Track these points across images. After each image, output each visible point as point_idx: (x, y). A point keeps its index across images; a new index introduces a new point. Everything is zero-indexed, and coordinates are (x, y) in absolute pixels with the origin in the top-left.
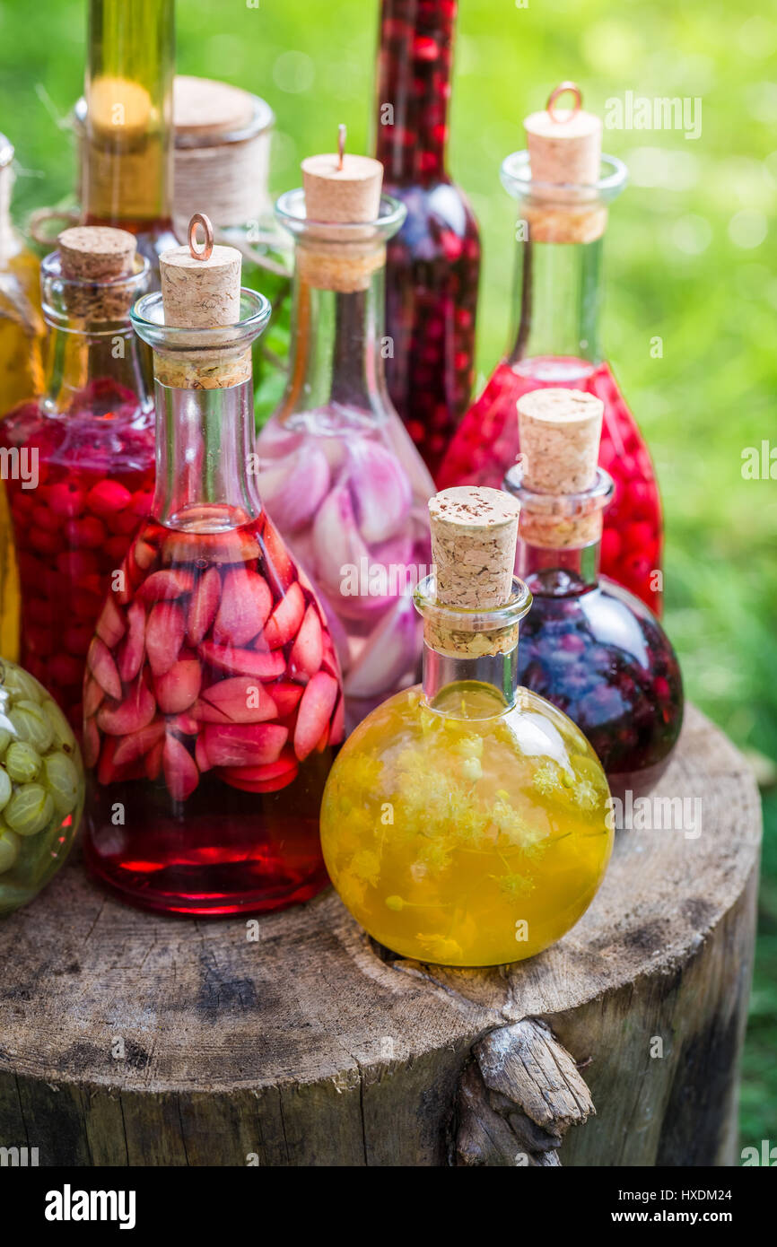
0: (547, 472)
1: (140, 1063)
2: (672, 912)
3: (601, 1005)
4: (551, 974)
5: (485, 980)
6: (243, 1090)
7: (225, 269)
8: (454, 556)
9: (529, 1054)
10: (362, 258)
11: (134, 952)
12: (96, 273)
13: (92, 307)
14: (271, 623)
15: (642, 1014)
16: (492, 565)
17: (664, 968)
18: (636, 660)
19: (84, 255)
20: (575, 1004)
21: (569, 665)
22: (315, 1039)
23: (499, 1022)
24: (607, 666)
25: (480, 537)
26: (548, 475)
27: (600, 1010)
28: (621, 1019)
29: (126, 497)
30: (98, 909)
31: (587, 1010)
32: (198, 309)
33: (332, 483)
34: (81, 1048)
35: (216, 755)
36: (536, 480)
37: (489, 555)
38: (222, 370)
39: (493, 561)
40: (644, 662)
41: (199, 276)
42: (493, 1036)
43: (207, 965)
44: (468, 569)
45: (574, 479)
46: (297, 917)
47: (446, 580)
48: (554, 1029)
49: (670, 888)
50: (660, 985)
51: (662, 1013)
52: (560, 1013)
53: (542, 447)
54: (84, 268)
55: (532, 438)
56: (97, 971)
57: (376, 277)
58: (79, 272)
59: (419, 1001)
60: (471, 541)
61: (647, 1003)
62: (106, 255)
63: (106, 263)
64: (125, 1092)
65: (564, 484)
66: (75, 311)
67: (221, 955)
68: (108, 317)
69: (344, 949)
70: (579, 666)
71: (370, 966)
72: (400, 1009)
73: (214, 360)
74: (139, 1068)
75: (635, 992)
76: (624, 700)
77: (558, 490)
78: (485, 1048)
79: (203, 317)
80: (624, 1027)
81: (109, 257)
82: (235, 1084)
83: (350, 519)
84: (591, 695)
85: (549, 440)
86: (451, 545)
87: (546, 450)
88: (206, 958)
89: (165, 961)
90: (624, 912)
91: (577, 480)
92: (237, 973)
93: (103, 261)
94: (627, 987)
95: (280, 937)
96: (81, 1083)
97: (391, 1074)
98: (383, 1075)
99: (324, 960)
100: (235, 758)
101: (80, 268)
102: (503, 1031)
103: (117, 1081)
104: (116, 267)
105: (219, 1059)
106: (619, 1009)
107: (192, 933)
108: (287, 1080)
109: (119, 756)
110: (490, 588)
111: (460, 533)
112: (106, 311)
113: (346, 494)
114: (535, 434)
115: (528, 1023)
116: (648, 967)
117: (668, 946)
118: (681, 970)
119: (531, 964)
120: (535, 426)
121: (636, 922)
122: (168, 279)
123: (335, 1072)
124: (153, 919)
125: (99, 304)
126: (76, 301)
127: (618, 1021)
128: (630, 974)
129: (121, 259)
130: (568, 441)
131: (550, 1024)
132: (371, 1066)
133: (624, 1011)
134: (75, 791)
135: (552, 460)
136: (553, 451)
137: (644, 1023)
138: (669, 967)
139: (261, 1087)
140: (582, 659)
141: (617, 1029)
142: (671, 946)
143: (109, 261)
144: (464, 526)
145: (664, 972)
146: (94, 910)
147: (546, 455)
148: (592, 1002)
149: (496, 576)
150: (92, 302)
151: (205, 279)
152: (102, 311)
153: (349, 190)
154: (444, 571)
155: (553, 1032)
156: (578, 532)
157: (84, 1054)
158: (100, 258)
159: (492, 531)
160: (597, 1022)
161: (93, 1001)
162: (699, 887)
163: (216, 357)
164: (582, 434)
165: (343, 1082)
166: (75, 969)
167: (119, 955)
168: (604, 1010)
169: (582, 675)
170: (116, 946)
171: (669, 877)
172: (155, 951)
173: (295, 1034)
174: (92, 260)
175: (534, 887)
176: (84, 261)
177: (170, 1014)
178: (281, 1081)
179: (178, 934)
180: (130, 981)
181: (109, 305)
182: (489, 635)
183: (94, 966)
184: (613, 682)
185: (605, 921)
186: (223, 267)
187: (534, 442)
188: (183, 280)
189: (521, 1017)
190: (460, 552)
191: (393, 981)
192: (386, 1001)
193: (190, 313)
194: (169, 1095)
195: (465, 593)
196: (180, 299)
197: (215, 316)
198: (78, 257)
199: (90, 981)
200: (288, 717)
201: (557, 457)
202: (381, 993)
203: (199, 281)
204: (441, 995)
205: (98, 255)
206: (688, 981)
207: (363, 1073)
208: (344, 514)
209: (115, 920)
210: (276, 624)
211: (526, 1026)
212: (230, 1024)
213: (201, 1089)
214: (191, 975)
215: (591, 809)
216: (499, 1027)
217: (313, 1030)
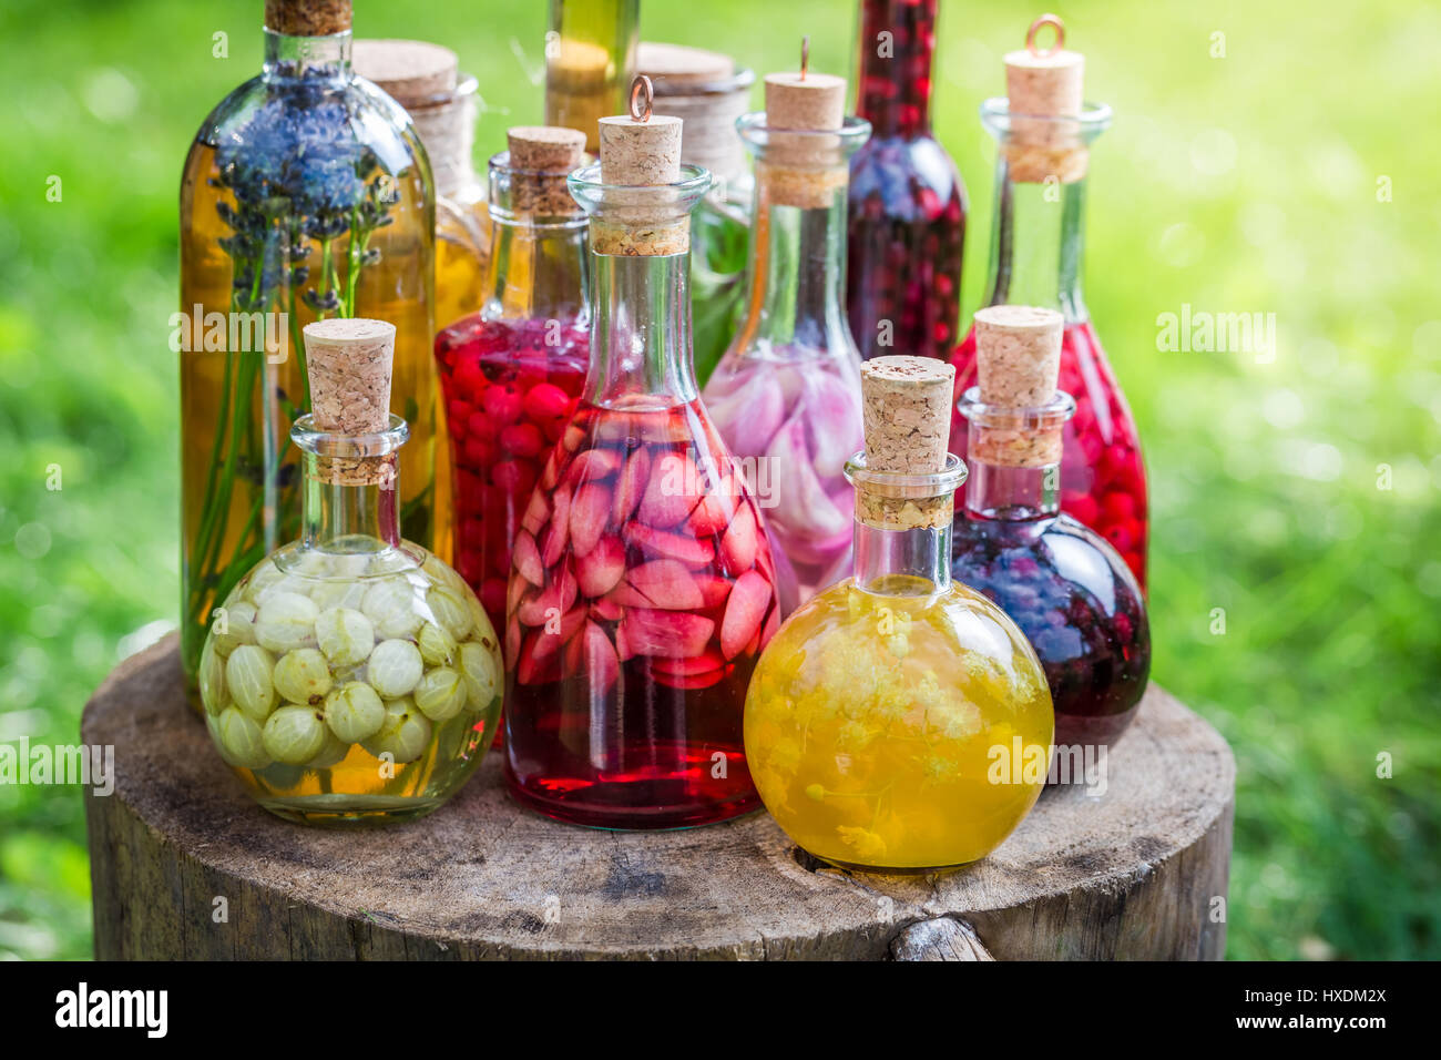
0: (1003, 383)
1: (534, 929)
2: (1123, 845)
3: (1032, 913)
4: (981, 883)
5: (910, 884)
6: (638, 952)
7: (663, 129)
8: (883, 416)
9: (948, 947)
10: (822, 173)
11: (544, 851)
12: (543, 164)
13: (537, 199)
14: (701, 507)
15: (1080, 935)
16: (923, 426)
17: (1105, 887)
18: (1101, 606)
19: (531, 144)
20: (1002, 905)
21: (1028, 599)
22: (720, 918)
23: (918, 915)
24: (1068, 604)
25: (910, 394)
26: (1004, 387)
27: (1031, 919)
28: (1056, 935)
29: (564, 400)
30: (513, 819)
31: (1017, 915)
32: (634, 170)
33: (787, 416)
34: (476, 917)
35: (638, 642)
36: (992, 392)
37: (919, 416)
38: (657, 236)
39: (924, 422)
40: (1110, 610)
41: (636, 135)
42: (912, 930)
43: (618, 863)
44: (898, 430)
45: (1031, 392)
46: (720, 831)
47: (875, 444)
48: (979, 932)
49: (1124, 829)
50: (1099, 904)
51: (1103, 939)
52: (985, 912)
53: (998, 354)
54: (530, 158)
55: (989, 346)
56: (503, 863)
57: (838, 197)
58: (526, 163)
59: (837, 896)
60: (901, 398)
61: (1085, 923)
62: (553, 144)
63: (553, 154)
64: (515, 950)
65: (1020, 396)
66: (520, 204)
67: (634, 857)
68: (553, 211)
69: (765, 857)
70: (1037, 602)
71: (791, 871)
72: (814, 901)
73: (650, 223)
74: (533, 932)
75: (1071, 906)
76: (1083, 640)
77: (1015, 402)
78: (903, 942)
79: (639, 179)
80: (1059, 946)
81: (556, 147)
82: (630, 947)
83: (802, 450)
84: (1048, 632)
85: (1005, 347)
86: (880, 403)
87: (1002, 358)
88: (618, 858)
89: (577, 858)
90: (1070, 842)
91: (1034, 394)
92: (649, 869)
93: (550, 151)
94: (1062, 899)
95: (700, 846)
96: (471, 942)
97: (798, 951)
98: (789, 951)
99: (742, 863)
100: (657, 647)
101: (526, 159)
102: (923, 924)
103: (507, 941)
104: (563, 159)
105: (620, 930)
106: (1053, 924)
107: (608, 840)
108: (685, 945)
109: (539, 649)
110: (922, 453)
111: (890, 390)
112: (551, 206)
113: (800, 425)
114: (990, 342)
115: (951, 921)
116: (1086, 883)
117: (1111, 869)
118: (1124, 894)
119: (962, 871)
120: (992, 332)
121: (1079, 850)
122: (606, 139)
123: (737, 942)
124: (567, 828)
125: (545, 196)
126: (522, 193)
127: (1051, 937)
128: (1066, 887)
129: (569, 151)
130: (1025, 348)
131: (974, 926)
132: (776, 940)
133: (1059, 927)
134: (491, 684)
135: (1007, 370)
136: (1009, 359)
137: (1082, 947)
138: (1111, 888)
139: (657, 950)
140: (1042, 595)
141: (1051, 945)
142: (1115, 869)
143: (556, 151)
144: (894, 382)
145: (1106, 892)
146: (509, 820)
147: (1002, 364)
148: (1021, 906)
149: (927, 440)
150: (536, 194)
151: (643, 138)
152: (547, 204)
153: (810, 99)
154: (874, 434)
155: (977, 935)
156: (1036, 451)
157: (477, 920)
158: (546, 148)
159: (923, 388)
160: (1027, 934)
161: (495, 883)
162: (1155, 830)
163: (651, 220)
164: (1039, 340)
165: (745, 954)
166: (480, 860)
167: (528, 853)
168: (1035, 921)
169: (1041, 611)
170: (526, 846)
171: (1124, 822)
172: (565, 851)
173: (701, 913)
174: (539, 150)
175: (959, 775)
176: (530, 151)
177: (572, 896)
178: (679, 946)
179: (593, 840)
180: (535, 871)
181: (555, 198)
182: (920, 504)
183: (501, 859)
184: (1072, 622)
185: (1048, 848)
186: (660, 126)
187: (990, 350)
188: (620, 139)
189: (943, 912)
190: (891, 411)
191: (810, 881)
192: (802, 895)
193: (627, 173)
194: (560, 954)
195: (894, 458)
196: (616, 159)
197: (652, 178)
198: (525, 146)
199: (493, 870)
200: (715, 609)
201: (1013, 366)
202: (797, 889)
203: (636, 139)
204: (861, 893)
205: (545, 144)
206: (1134, 909)
207: (768, 946)
208: (796, 444)
209: (528, 827)
210: (706, 509)
211: (947, 922)
212: (633, 904)
213: (595, 949)
214: (603, 869)
215: (1026, 702)
216: (918, 921)
217: (719, 912)
